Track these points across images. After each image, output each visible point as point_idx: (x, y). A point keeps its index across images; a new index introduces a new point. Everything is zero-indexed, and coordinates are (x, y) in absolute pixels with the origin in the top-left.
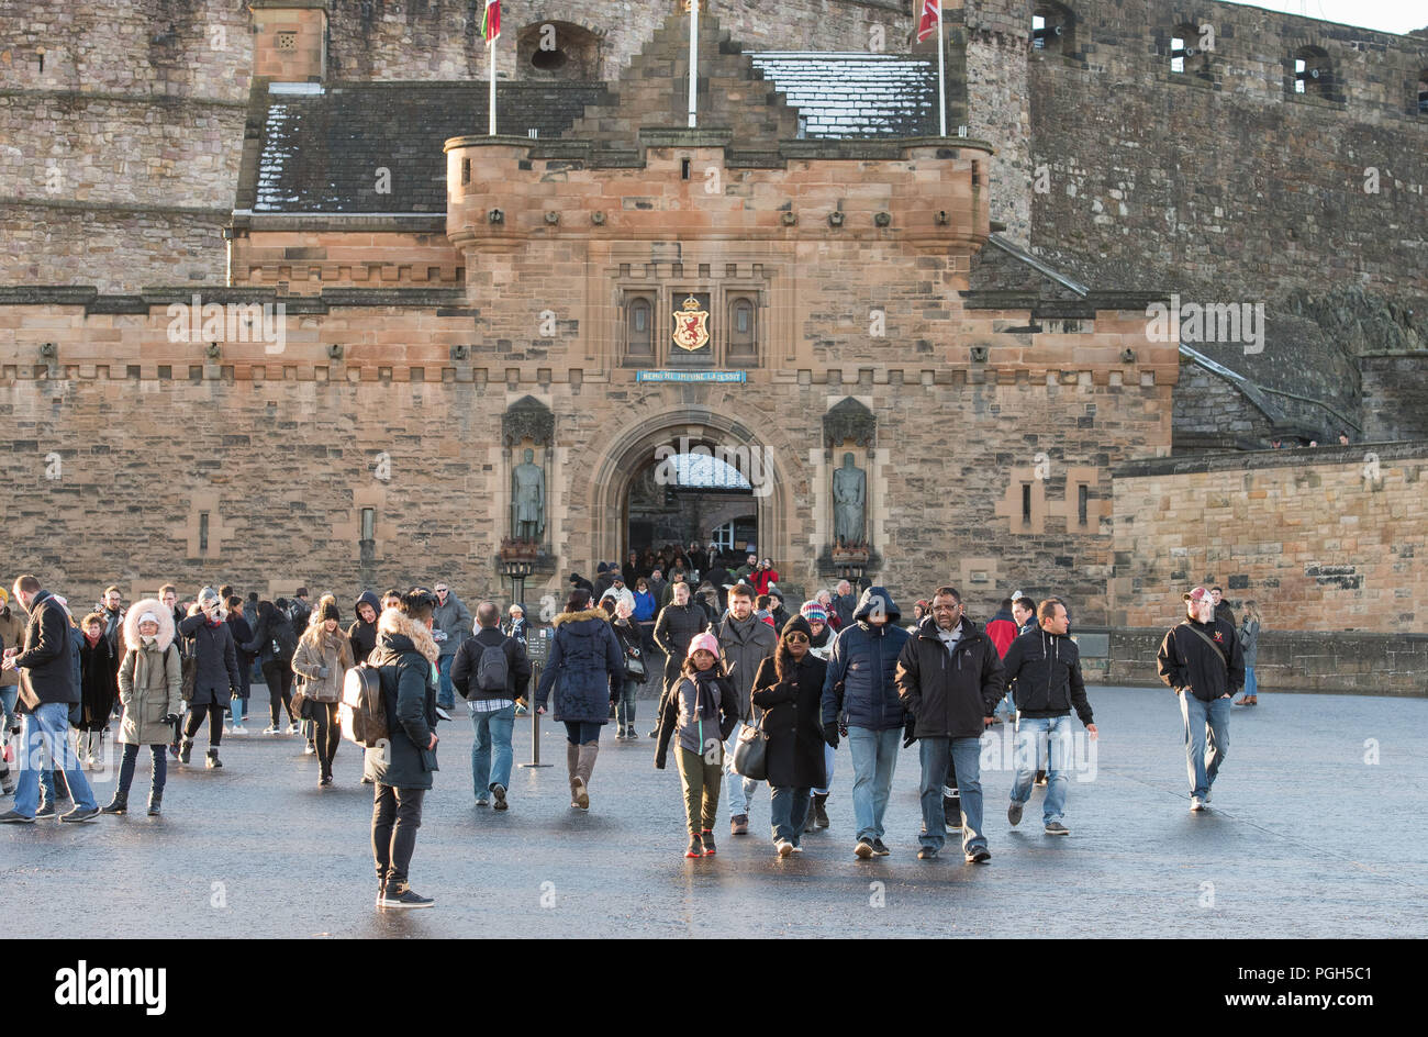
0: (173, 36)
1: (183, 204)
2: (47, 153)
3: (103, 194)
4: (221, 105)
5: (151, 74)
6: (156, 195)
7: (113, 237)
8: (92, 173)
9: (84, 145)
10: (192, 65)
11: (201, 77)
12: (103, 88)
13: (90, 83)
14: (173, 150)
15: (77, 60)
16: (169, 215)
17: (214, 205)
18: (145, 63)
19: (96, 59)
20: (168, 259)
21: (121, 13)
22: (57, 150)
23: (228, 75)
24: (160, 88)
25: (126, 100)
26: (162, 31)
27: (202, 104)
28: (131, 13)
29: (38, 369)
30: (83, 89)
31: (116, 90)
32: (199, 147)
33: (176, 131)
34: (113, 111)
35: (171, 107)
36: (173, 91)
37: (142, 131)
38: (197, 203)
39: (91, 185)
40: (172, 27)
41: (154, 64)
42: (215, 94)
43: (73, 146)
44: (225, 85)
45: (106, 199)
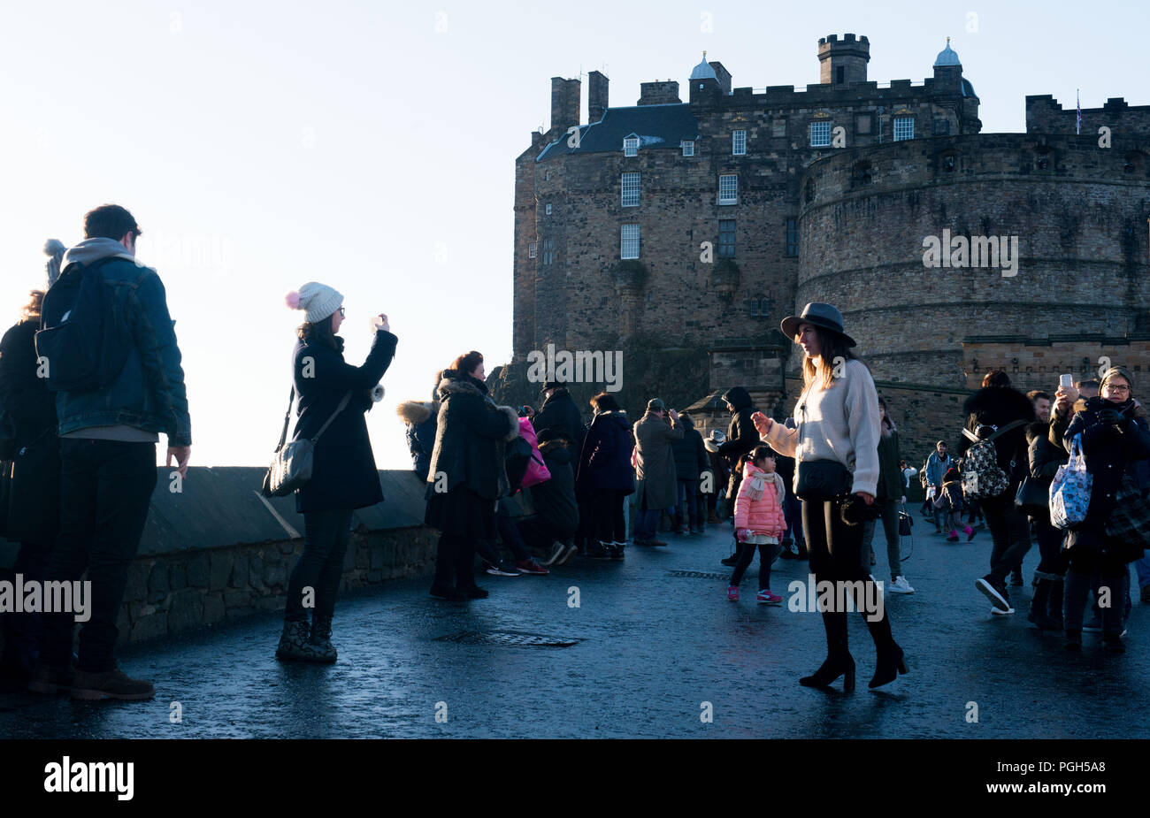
0: (1071, 234)
1: (1077, 303)
2: (1021, 283)
3: (1044, 299)
4: (1091, 262)
5: (1062, 250)
6: (1065, 299)
7: (1049, 317)
8: (1039, 290)
9: (1035, 280)
10: (1079, 246)
11: (1082, 251)
12: (1043, 257)
13: (1037, 254)
14: (1072, 281)
15: (1031, 245)
16: (1071, 307)
17: (1090, 302)
18: (1059, 246)
19: (1039, 245)
20: (1071, 325)
21: (1049, 226)
22: (1025, 282)
23: (1093, 249)
24: (1066, 255)
25: (1052, 261)
26: (1066, 232)
27: (1084, 262)
28: (1052, 226)
29: (1081, 368)
30: (1035, 257)
31: (1048, 257)
32: (1083, 279)
33: (1073, 273)
34: (1047, 266)
35: (1072, 263)
36: (1071, 256)
37: (1059, 274)
38: (1082, 302)
39: (1039, 296)
40: (1070, 231)
41: (1063, 246)
42: (1088, 257)
43: (1031, 280)
44: (1092, 254)
45: (1045, 301)
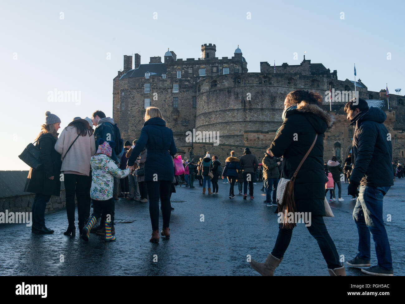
0: (273, 101)
1: (275, 121)
2: (260, 115)
3: (266, 120)
4: (280, 109)
5: (271, 106)
6: (272, 120)
7: (268, 125)
8: (265, 118)
9: (264, 115)
11: (277, 106)
12: (266, 108)
13: (264, 107)
14: (274, 115)
15: (262, 104)
16: (274, 122)
17: (279, 121)
19: (265, 104)
20: (274, 127)
22: (261, 115)
23: (280, 106)
24: (272, 107)
25: (268, 109)
26: (272, 101)
27: (277, 109)
28: (268, 99)
30: (263, 108)
31: (267, 108)
32: (277, 114)
33: (274, 112)
34: (267, 110)
35: (274, 110)
37: (270, 113)
38: (277, 121)
39: (265, 119)
41: (271, 105)
42: (278, 108)
43: (263, 114)
44: (279, 107)
45: (267, 120)
